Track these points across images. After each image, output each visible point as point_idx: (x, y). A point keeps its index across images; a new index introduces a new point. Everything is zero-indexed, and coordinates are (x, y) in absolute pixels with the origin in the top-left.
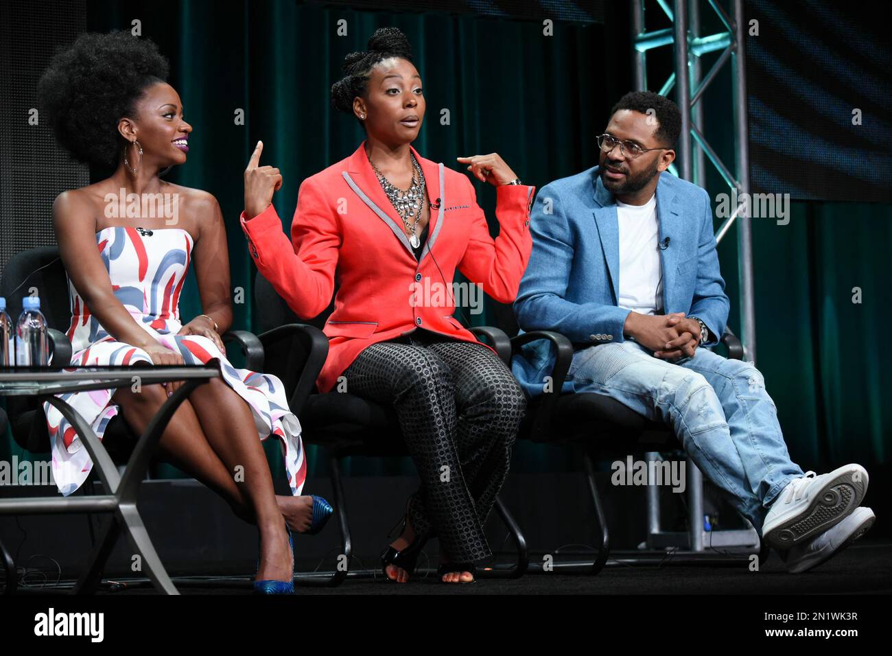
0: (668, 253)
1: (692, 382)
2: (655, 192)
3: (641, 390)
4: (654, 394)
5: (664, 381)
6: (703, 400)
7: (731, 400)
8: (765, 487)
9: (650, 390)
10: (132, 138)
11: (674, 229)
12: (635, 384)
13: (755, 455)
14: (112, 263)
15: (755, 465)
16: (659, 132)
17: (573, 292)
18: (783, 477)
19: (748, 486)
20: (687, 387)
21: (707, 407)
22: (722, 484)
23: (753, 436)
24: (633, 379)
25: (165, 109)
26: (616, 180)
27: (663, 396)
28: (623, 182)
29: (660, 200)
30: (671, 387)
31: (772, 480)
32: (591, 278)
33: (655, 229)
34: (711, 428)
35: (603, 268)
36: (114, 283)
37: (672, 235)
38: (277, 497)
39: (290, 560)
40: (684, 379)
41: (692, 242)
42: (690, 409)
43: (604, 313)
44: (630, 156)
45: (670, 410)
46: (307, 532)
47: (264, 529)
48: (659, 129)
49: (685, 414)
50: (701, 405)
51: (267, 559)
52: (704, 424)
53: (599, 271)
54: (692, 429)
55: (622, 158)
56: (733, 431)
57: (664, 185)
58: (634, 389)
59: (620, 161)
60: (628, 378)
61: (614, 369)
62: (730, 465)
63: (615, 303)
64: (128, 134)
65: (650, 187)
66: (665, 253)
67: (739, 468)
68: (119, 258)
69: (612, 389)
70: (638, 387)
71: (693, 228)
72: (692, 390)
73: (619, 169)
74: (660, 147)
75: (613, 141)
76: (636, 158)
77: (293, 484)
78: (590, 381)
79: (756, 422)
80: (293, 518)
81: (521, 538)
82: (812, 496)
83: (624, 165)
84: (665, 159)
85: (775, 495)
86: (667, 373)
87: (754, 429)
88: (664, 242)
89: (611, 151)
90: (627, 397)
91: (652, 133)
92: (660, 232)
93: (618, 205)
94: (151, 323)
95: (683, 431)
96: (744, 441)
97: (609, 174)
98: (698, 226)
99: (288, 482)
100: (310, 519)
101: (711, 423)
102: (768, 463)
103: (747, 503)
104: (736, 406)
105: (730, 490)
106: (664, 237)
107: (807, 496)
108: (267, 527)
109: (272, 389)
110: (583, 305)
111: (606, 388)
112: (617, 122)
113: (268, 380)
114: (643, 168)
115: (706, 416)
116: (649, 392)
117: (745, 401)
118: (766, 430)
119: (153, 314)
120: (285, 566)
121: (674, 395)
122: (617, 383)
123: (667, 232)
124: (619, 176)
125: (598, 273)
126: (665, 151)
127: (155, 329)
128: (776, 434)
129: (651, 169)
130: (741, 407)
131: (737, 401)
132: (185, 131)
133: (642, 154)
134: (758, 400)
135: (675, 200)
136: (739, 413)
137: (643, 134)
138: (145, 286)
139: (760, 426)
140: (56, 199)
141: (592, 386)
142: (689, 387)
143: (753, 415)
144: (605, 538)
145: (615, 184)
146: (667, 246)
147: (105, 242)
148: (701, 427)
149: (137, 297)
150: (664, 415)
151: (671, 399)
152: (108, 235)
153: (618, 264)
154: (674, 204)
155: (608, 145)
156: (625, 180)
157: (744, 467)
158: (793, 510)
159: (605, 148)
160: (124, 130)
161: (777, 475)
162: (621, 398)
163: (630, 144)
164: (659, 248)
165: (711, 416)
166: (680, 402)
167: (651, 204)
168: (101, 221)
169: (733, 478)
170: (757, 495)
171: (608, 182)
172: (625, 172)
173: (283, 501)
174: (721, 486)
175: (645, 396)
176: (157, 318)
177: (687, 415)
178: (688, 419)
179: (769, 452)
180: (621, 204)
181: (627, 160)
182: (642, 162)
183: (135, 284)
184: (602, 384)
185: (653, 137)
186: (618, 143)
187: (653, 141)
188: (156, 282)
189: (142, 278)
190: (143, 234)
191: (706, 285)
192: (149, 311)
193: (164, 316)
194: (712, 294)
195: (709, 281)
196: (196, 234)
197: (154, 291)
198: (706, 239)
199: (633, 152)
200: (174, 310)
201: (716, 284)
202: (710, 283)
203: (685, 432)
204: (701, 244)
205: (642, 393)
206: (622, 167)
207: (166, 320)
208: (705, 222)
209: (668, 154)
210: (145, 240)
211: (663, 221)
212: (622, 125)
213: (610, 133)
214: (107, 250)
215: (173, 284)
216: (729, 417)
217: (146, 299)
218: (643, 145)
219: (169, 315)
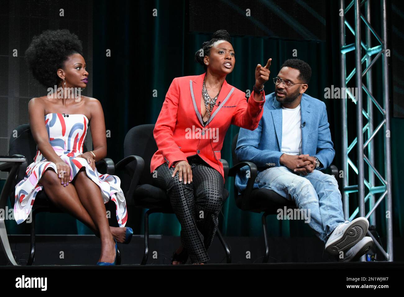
0: (305, 129)
1: (303, 183)
2: (300, 103)
3: (283, 187)
4: (288, 188)
5: (292, 182)
6: (307, 191)
8: (328, 227)
9: (287, 187)
10: (63, 78)
11: (309, 119)
12: (281, 184)
13: (327, 214)
14: (50, 128)
15: (326, 219)
16: (300, 77)
17: (261, 145)
18: (336, 223)
19: (323, 228)
20: (301, 185)
21: (309, 194)
22: (313, 227)
23: (327, 206)
24: (281, 182)
25: (77, 65)
26: (281, 97)
27: (291, 189)
28: (284, 98)
29: (302, 106)
30: (295, 185)
31: (331, 225)
32: (267, 139)
33: (299, 118)
34: (310, 203)
35: (274, 135)
36: (51, 137)
37: (307, 121)
38: (110, 227)
39: (114, 254)
40: (300, 182)
41: (316, 124)
42: (302, 195)
43: (272, 154)
44: (287, 86)
45: (294, 195)
46: (124, 243)
47: (103, 240)
48: (300, 75)
49: (300, 196)
50: (306, 193)
51: (103, 253)
52: (306, 201)
53: (273, 136)
54: (302, 203)
55: (283, 88)
56: (320, 205)
57: (305, 100)
58: (281, 186)
59: (283, 89)
60: (279, 182)
61: (274, 178)
62: (316, 219)
63: (279, 150)
64: (61, 76)
65: (297, 101)
66: (303, 129)
67: (320, 220)
68: (54, 126)
69: (273, 186)
70: (282, 186)
71: (316, 118)
72: (302, 187)
73: (282, 92)
74: (301, 82)
75: (280, 80)
76: (289, 87)
77: (120, 222)
78: (265, 183)
79: (330, 201)
80: (118, 237)
81: (228, 250)
83: (285, 90)
84: (303, 88)
85: (332, 231)
86: (294, 179)
87: (328, 203)
88: (303, 124)
89: (279, 85)
90: (278, 190)
91: (297, 76)
92: (301, 120)
94: (68, 154)
95: (299, 204)
96: (324, 208)
97: (278, 94)
98: (319, 117)
99: (117, 221)
100: (125, 237)
101: (310, 201)
102: (331, 218)
103: (322, 235)
104: (323, 194)
105: (316, 230)
106: (303, 122)
107: (343, 231)
108: (104, 239)
110: (263, 151)
111: (270, 186)
112: (281, 72)
114: (293, 92)
115: (308, 197)
116: (287, 188)
117: (327, 192)
118: (333, 204)
119: (69, 150)
120: (111, 256)
121: (296, 189)
122: (275, 184)
123: (305, 120)
124: (282, 95)
125: (272, 137)
126: (303, 85)
127: (69, 157)
128: (338, 205)
129: (296, 93)
130: (325, 194)
131: (324, 192)
132: (85, 75)
133: (292, 86)
134: (332, 191)
135: (309, 106)
136: (324, 197)
137: (292, 77)
138: (65, 138)
139: (331, 202)
140: (30, 101)
141: (266, 185)
142: (302, 185)
143: (329, 197)
144: (267, 251)
145: (281, 99)
146: (304, 126)
147: (48, 119)
148: (305, 202)
149: (61, 143)
150: (292, 198)
151: (294, 190)
152: (50, 117)
153: (282, 134)
154: (308, 108)
155: (278, 82)
156: (285, 97)
157: (322, 220)
158: (337, 237)
159: (277, 84)
160: (60, 75)
161: (334, 223)
162: (276, 191)
163: (287, 81)
164: (301, 127)
165: (310, 197)
166: (298, 192)
167: (298, 108)
168: (47, 111)
169: (318, 225)
170: (325, 232)
171: (278, 98)
172: (285, 94)
173: (113, 229)
174: (312, 228)
175: (285, 189)
176: (71, 152)
177: (300, 197)
178: (301, 199)
179: (333, 213)
180: (284, 108)
181: (286, 88)
182: (292, 89)
183: (61, 137)
184: (270, 185)
185: (297, 78)
186: (282, 81)
187: (297, 80)
188: (70, 136)
189: (63, 135)
190: (65, 116)
191: (323, 144)
192: (67, 149)
193: (74, 151)
194: (326, 147)
195: (325, 142)
196: (90, 117)
197: (69, 140)
198: (323, 123)
199: (288, 85)
200: (79, 149)
201: (328, 143)
202: (325, 143)
203: (299, 205)
204: (320, 126)
205: (284, 188)
206: (284, 91)
207: (74, 153)
208: (323, 116)
209: (305, 86)
210: (66, 119)
211: (303, 115)
212: (284, 73)
213: (279, 77)
214: (48, 123)
215: (78, 138)
216: (320, 199)
217: (65, 144)
218: (293, 82)
219: (76, 151)
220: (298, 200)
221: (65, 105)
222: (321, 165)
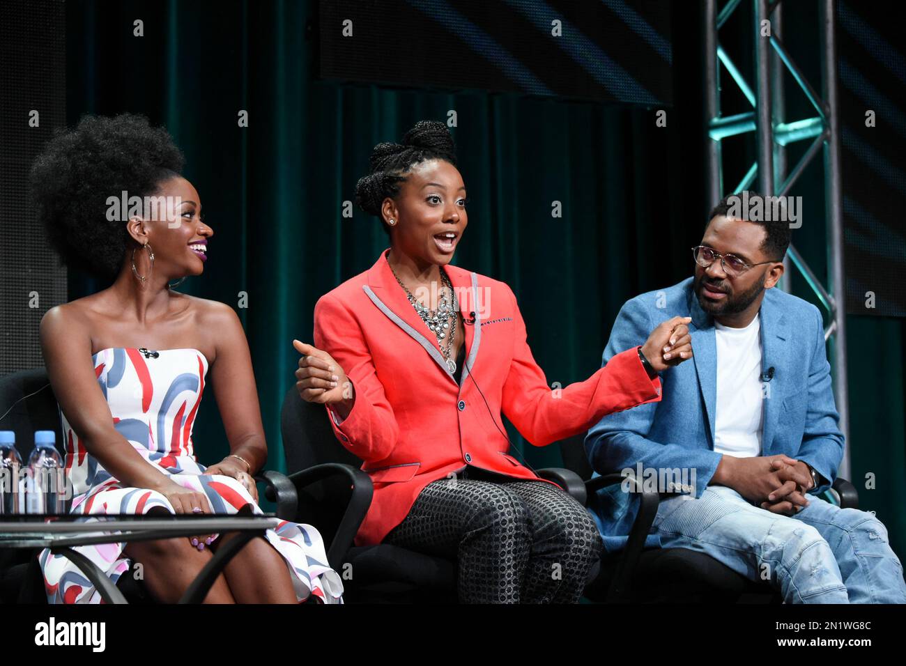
0: (772, 384)
1: (804, 536)
2: (759, 311)
3: (741, 545)
4: (758, 550)
5: (769, 534)
6: (816, 558)
7: (849, 557)
9: (752, 546)
10: (144, 240)
11: (783, 358)
12: (734, 537)
14: (110, 391)
16: (767, 243)
20: (797, 542)
21: (821, 566)
23: (876, 601)
24: (732, 532)
25: (183, 206)
26: (716, 301)
27: (768, 553)
28: (723, 303)
29: (765, 322)
30: (777, 541)
32: (683, 414)
33: (757, 357)
34: (826, 591)
35: (696, 401)
36: (114, 416)
37: (777, 364)
40: (794, 533)
41: (801, 372)
42: (801, 568)
44: (732, 272)
45: (777, 568)
48: (767, 239)
49: (795, 573)
50: (814, 564)
52: (817, 586)
53: (693, 406)
54: (803, 592)
55: (723, 275)
56: (852, 595)
57: (769, 304)
58: (733, 543)
59: (720, 279)
60: (725, 531)
61: (708, 520)
63: (711, 446)
64: (139, 235)
65: (755, 306)
68: (119, 384)
69: (708, 545)
70: (737, 542)
71: (803, 356)
72: (803, 545)
73: (719, 288)
74: (767, 260)
75: (712, 253)
76: (740, 275)
78: (678, 534)
79: (879, 584)
83: (726, 283)
84: (773, 274)
86: (772, 525)
87: (876, 592)
88: (768, 373)
89: (710, 266)
90: (724, 554)
91: (759, 244)
92: (763, 362)
93: (717, 328)
94: (160, 460)
95: (792, 593)
97: (707, 293)
98: (809, 352)
101: (826, 586)
104: (855, 564)
106: (768, 367)
109: (307, 541)
110: (667, 446)
111: (699, 543)
112: (715, 231)
113: (303, 531)
114: (749, 286)
115: (820, 576)
116: (751, 548)
117: (865, 559)
119: (161, 451)
121: (782, 551)
122: (712, 537)
123: (773, 360)
124: (719, 296)
126: (773, 265)
127: (164, 467)
128: (902, 598)
129: (756, 287)
130: (860, 566)
131: (856, 558)
132: (205, 235)
133: (747, 270)
134: (881, 557)
135: (782, 322)
136: (859, 572)
137: (748, 247)
138: (150, 418)
141: (680, 540)
142: (800, 541)
143: (876, 576)
145: (715, 305)
146: (771, 377)
147: (102, 366)
148: (813, 589)
149: (142, 431)
151: (778, 557)
152: (106, 357)
153: (715, 398)
154: (781, 327)
155: (705, 258)
156: (726, 300)
159: (701, 261)
160: (134, 231)
162: (717, 555)
163: (733, 259)
164: (762, 379)
165: (825, 576)
166: (790, 559)
167: (754, 326)
168: (97, 341)
171: (706, 303)
172: (726, 291)
175: (748, 553)
176: (166, 455)
177: (797, 575)
178: (798, 580)
180: (721, 326)
181: (729, 277)
182: (746, 280)
183: (139, 415)
184: (696, 538)
185: (761, 249)
186: (718, 258)
187: (759, 253)
188: (162, 412)
189: (146, 408)
190: (147, 356)
191: (814, 420)
192: (156, 447)
193: (175, 452)
194: (822, 431)
195: (818, 416)
196: (213, 355)
197: (160, 423)
198: (818, 367)
199: (736, 268)
200: (185, 445)
201: (827, 418)
202: (820, 418)
203: (795, 595)
204: (811, 373)
205: (742, 548)
206: (723, 285)
207: (177, 457)
208: (816, 347)
209: (776, 267)
210: (150, 362)
211: (767, 347)
212: (721, 234)
213: (707, 245)
214: (104, 377)
215: (184, 415)
216: (847, 578)
217: (151, 433)
218: (749, 260)
219: (180, 451)
220: (792, 582)
221: (143, 323)
222: (821, 481)
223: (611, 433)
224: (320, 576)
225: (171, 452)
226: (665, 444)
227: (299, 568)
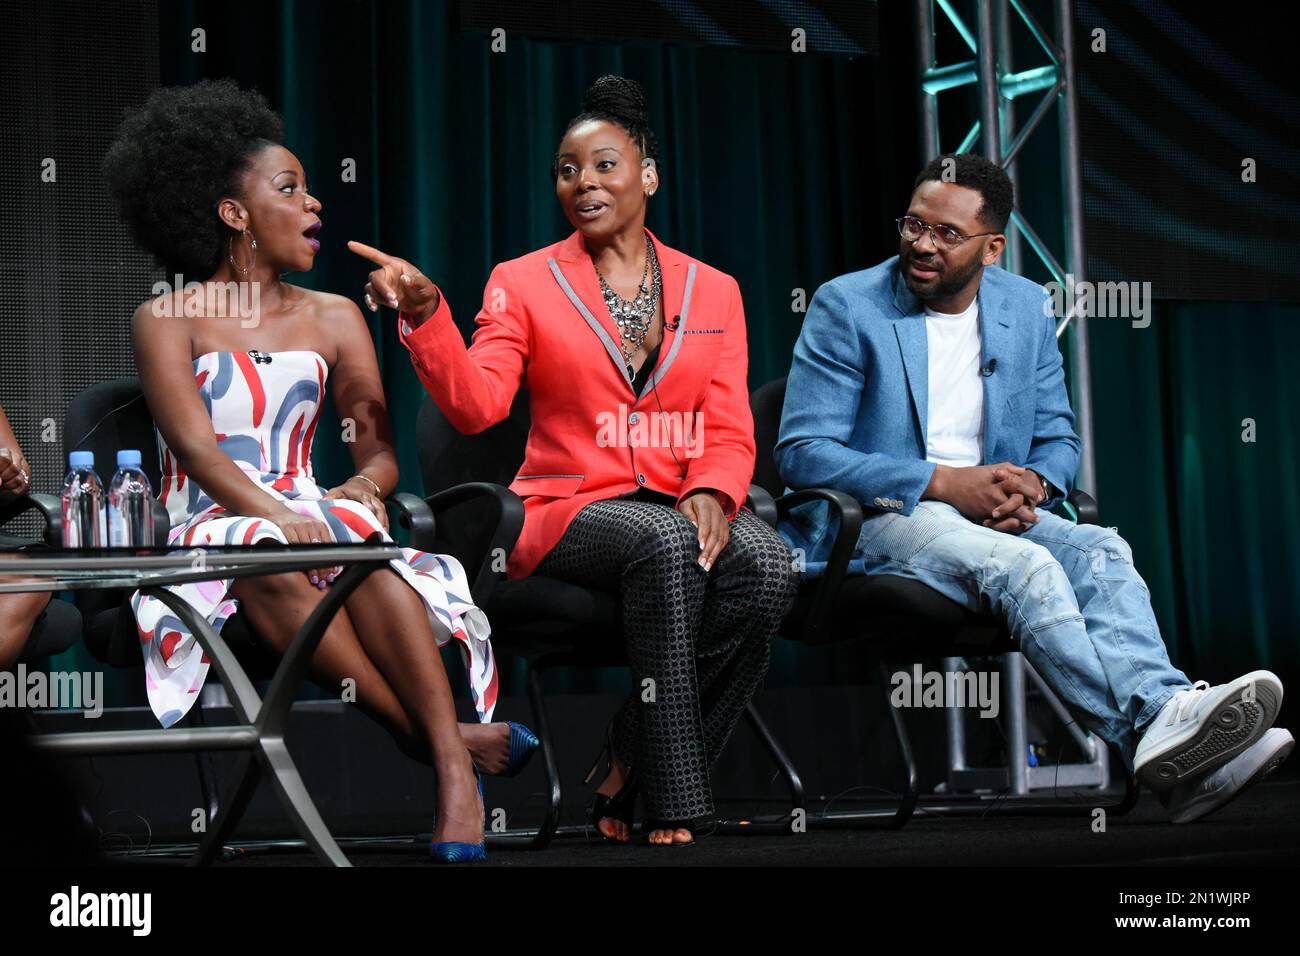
0: (994, 379)
1: (1033, 558)
2: (978, 293)
3: (959, 569)
4: (979, 575)
5: (992, 556)
6: (1048, 583)
7: (1086, 581)
8: (1137, 703)
9: (972, 570)
10: (241, 226)
11: (1006, 349)
12: (949, 561)
13: (1122, 659)
14: (215, 403)
15: (1123, 673)
16: (984, 211)
18: (1162, 690)
19: (1112, 702)
20: (1025, 565)
21: (1054, 592)
22: (1075, 699)
23: (1118, 631)
24: (949, 555)
25: (281, 179)
26: (926, 281)
27: (991, 578)
28: (935, 283)
29: (984, 306)
30: (1002, 565)
31: (1147, 693)
33: (977, 348)
34: (1059, 622)
35: (905, 402)
36: (219, 431)
37: (1000, 356)
38: (460, 724)
39: (478, 814)
40: (1021, 554)
41: (1028, 365)
42: (1030, 596)
44: (944, 246)
45: (1002, 596)
47: (443, 770)
48: (984, 207)
49: (1023, 602)
50: (1045, 590)
51: (447, 813)
52: (1049, 616)
53: (901, 407)
54: (1033, 623)
55: (933, 250)
56: (1091, 625)
57: (990, 285)
58: (950, 568)
59: (930, 254)
60: (941, 553)
61: (921, 541)
62: (1088, 673)
63: (923, 454)
64: (234, 221)
65: (971, 288)
66: (988, 380)
67: (1100, 676)
68: (226, 395)
69: (921, 570)
70: (955, 566)
71: (1029, 344)
72: (1032, 569)
73: (930, 265)
74: (984, 231)
75: (920, 225)
76: (953, 249)
77: (480, 706)
78: (886, 559)
79: (1122, 612)
80: (483, 754)
81: (796, 779)
82: (1205, 714)
83: (937, 259)
84: (992, 248)
85: (1152, 715)
86: (996, 545)
87: (1120, 622)
88: (989, 366)
89: (918, 240)
90: (940, 581)
91: (975, 213)
92: (983, 353)
93: (928, 315)
94: (274, 482)
95: (1020, 625)
96: (1105, 638)
97: (917, 273)
98: (1037, 341)
100: (507, 755)
101: (1060, 615)
102: (1140, 670)
103: (1112, 726)
104: (1093, 589)
105: (1087, 708)
106: (988, 359)
107: (1197, 715)
108: (447, 767)
109: (448, 575)
110: (871, 455)
111: (910, 568)
112: (924, 199)
113: (443, 563)
114: (964, 262)
115: (1052, 604)
116: (971, 573)
117: (1105, 583)
118: (1136, 623)
119: (275, 472)
120: (472, 822)
121: (1008, 576)
122: (925, 561)
123: (994, 351)
124: (930, 275)
125: (899, 409)
126: (992, 237)
127: (279, 490)
128: (1149, 628)
129: (973, 263)
130: (1100, 592)
131: (1094, 582)
132: (312, 210)
133: (960, 243)
134: (1125, 581)
135: (1005, 306)
136: (1098, 599)
137: (962, 216)
138: (262, 434)
139: (1127, 617)
140: (137, 311)
141: (888, 565)
142: (1028, 564)
143: (1118, 602)
144: (912, 778)
145: (924, 285)
146: (992, 371)
147: (205, 374)
148: (1045, 620)
149: (252, 449)
150: (993, 604)
151: (1003, 582)
152: (210, 363)
153: (927, 396)
154: (1004, 312)
155: (913, 230)
156: (938, 278)
157: (1106, 676)
158: (1178, 734)
159: (907, 234)
160: (227, 214)
161: (1154, 687)
162: (931, 582)
163: (944, 230)
164: (981, 372)
165: (1059, 605)
166: (1017, 585)
167: (972, 311)
168: (198, 342)
169: (1093, 691)
170: (1126, 714)
171: (915, 284)
172: (938, 269)
173: (468, 730)
174: (1074, 702)
175: (967, 578)
176: (280, 476)
177: (1026, 604)
178: (1027, 610)
179: (1142, 654)
180: (932, 312)
181: (941, 252)
182: (961, 255)
183: (249, 431)
184: (905, 562)
185: (977, 218)
186: (927, 229)
187: (976, 224)
188: (277, 427)
189: (257, 423)
191: (1045, 422)
192: (269, 467)
193: (291, 473)
194: (1054, 434)
195: (1049, 416)
196: (333, 357)
197: (274, 440)
198: (1048, 358)
199: (948, 241)
200: (304, 465)
201: (1060, 419)
202: (1051, 419)
203: (1023, 627)
204: (1040, 366)
205: (961, 574)
206: (934, 262)
207: (294, 479)
209: (996, 241)
210: (261, 368)
211: (987, 336)
212: (931, 202)
213: (914, 215)
214: (208, 386)
215: (302, 429)
216: (1084, 606)
217: (263, 451)
218: (962, 230)
219: (298, 472)
220: (1019, 612)
222: (1054, 492)
223: (805, 441)
224: (463, 616)
225: (286, 474)
226: (869, 453)
227: (437, 605)
